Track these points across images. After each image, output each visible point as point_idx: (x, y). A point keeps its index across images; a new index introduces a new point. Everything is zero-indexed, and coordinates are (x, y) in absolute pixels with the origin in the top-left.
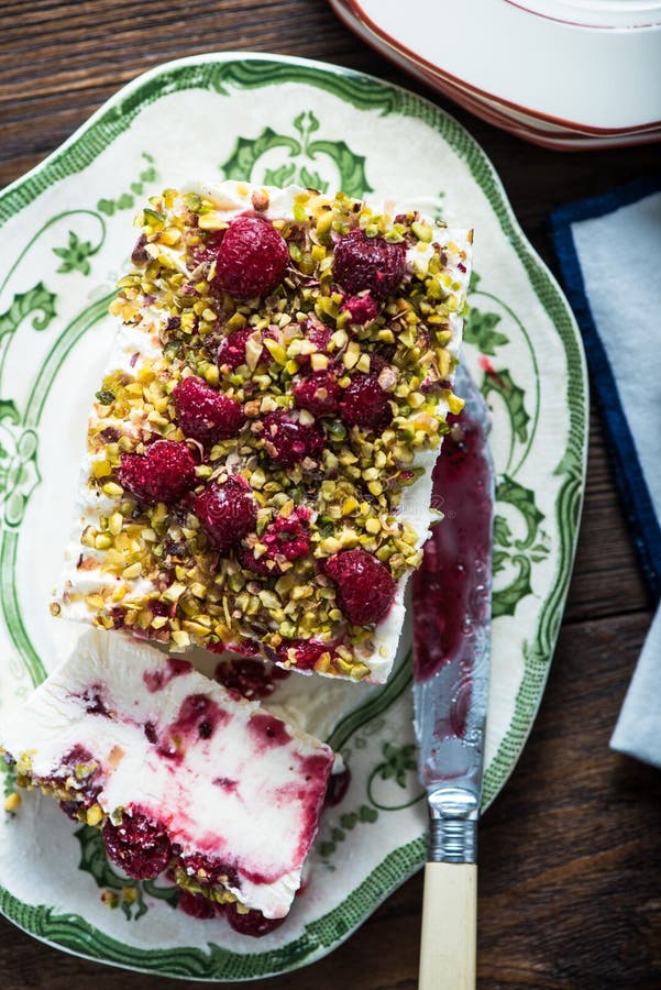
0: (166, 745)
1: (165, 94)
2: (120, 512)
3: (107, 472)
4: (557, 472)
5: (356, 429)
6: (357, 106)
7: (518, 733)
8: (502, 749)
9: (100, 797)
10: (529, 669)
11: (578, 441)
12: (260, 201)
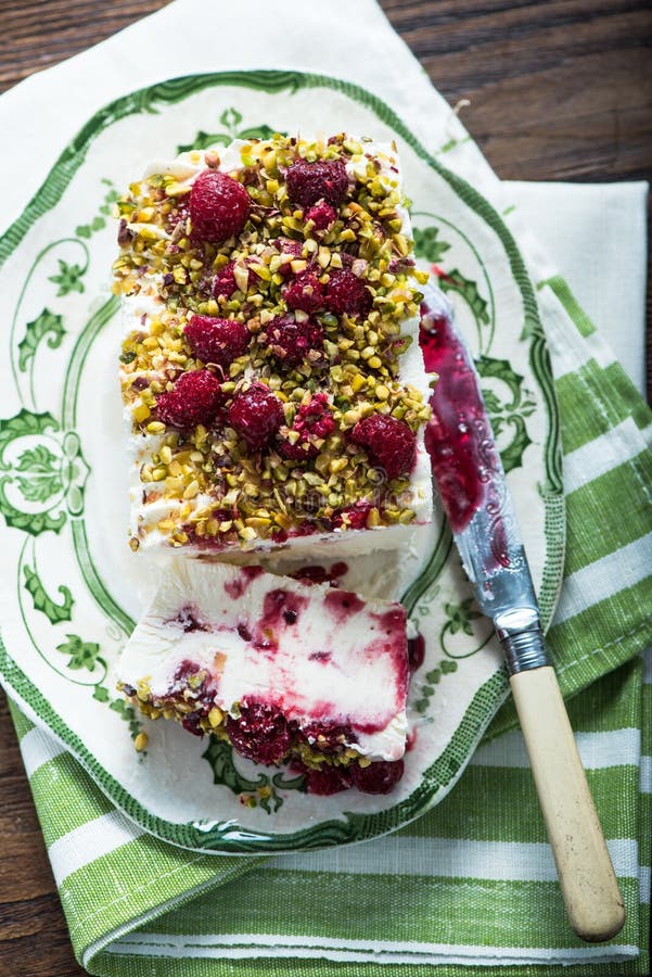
0: (260, 639)
1: (107, 126)
2: (167, 445)
3: (147, 415)
4: (523, 338)
5: (345, 315)
6: (268, 91)
7: (555, 560)
8: (546, 577)
9: (216, 700)
10: (549, 505)
11: (532, 307)
12: (213, 160)
